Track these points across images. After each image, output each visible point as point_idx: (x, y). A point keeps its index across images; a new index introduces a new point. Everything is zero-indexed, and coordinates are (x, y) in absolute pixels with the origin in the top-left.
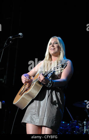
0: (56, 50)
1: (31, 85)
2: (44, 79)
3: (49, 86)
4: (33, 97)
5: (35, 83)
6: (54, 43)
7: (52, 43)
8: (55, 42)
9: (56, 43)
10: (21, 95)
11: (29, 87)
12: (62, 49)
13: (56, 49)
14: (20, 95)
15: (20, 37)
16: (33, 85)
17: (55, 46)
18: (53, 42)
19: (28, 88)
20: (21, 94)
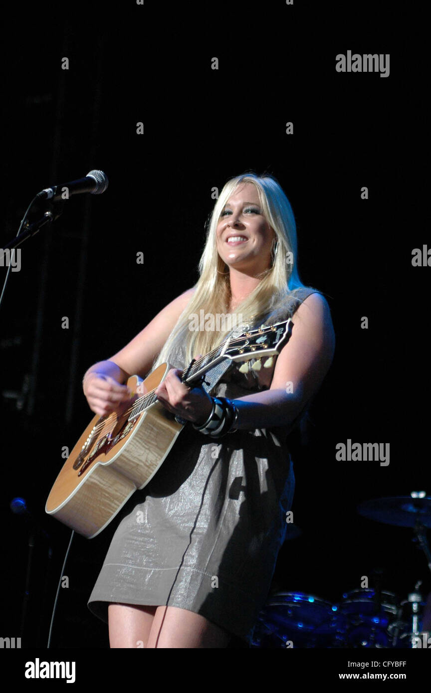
0: (254, 242)
1: (126, 423)
2: (185, 398)
3: (209, 430)
4: (138, 484)
5: (143, 413)
6: (240, 212)
7: (235, 211)
8: (248, 204)
9: (255, 212)
10: (82, 471)
11: (119, 431)
12: (281, 239)
13: (251, 240)
14: (75, 467)
15: (95, 191)
16: (134, 423)
17: (250, 222)
18: (236, 204)
19: (113, 436)
20: (82, 466)
